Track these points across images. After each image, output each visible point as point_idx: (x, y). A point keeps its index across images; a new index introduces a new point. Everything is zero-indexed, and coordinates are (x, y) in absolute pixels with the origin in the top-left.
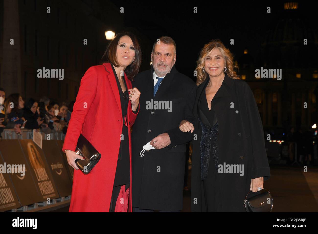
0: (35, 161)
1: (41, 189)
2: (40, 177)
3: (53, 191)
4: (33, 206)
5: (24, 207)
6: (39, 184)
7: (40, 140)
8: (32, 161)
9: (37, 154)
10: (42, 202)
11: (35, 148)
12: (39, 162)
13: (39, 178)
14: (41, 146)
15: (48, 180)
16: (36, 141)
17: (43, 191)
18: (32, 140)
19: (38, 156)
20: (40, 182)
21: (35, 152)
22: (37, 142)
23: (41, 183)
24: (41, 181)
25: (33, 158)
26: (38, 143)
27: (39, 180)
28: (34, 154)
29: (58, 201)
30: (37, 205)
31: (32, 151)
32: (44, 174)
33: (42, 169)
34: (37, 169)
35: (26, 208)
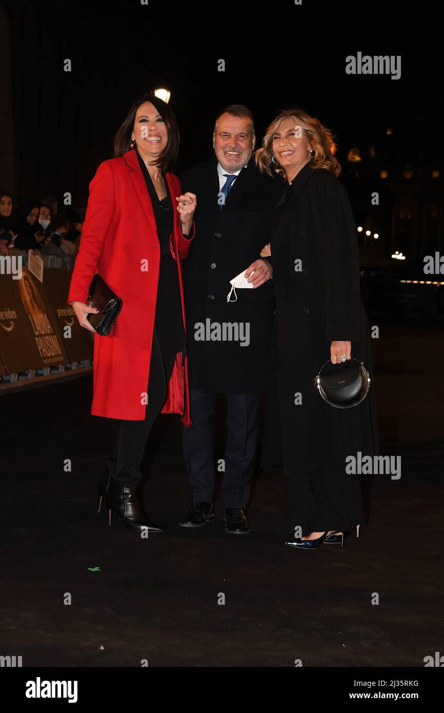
0: (31, 301)
1: (40, 348)
2: (38, 328)
3: (60, 352)
4: (27, 375)
5: (13, 375)
6: (36, 339)
7: (40, 268)
8: (25, 302)
9: (35, 291)
10: (42, 369)
11: (31, 281)
12: (38, 305)
13: (37, 331)
14: (41, 280)
15: (51, 334)
16: (32, 270)
17: (44, 350)
18: (27, 267)
19: (36, 294)
20: (38, 336)
21: (31, 287)
22: (34, 271)
23: (40, 338)
24: (40, 336)
25: (27, 297)
26: (36, 274)
27: (36, 333)
28: (30, 291)
29: (66, 368)
30: (32, 373)
31: (26, 285)
32: (44, 324)
33: (41, 315)
34: (34, 316)
35: (15, 376)
